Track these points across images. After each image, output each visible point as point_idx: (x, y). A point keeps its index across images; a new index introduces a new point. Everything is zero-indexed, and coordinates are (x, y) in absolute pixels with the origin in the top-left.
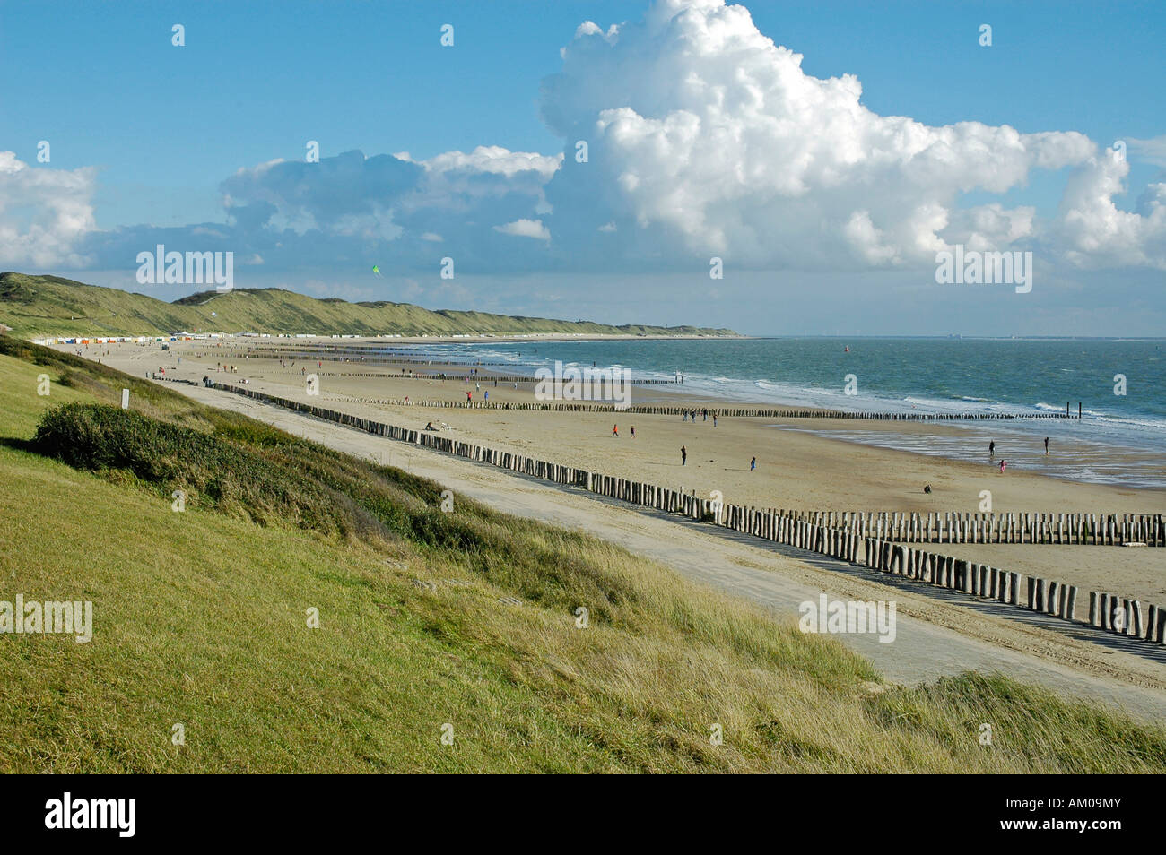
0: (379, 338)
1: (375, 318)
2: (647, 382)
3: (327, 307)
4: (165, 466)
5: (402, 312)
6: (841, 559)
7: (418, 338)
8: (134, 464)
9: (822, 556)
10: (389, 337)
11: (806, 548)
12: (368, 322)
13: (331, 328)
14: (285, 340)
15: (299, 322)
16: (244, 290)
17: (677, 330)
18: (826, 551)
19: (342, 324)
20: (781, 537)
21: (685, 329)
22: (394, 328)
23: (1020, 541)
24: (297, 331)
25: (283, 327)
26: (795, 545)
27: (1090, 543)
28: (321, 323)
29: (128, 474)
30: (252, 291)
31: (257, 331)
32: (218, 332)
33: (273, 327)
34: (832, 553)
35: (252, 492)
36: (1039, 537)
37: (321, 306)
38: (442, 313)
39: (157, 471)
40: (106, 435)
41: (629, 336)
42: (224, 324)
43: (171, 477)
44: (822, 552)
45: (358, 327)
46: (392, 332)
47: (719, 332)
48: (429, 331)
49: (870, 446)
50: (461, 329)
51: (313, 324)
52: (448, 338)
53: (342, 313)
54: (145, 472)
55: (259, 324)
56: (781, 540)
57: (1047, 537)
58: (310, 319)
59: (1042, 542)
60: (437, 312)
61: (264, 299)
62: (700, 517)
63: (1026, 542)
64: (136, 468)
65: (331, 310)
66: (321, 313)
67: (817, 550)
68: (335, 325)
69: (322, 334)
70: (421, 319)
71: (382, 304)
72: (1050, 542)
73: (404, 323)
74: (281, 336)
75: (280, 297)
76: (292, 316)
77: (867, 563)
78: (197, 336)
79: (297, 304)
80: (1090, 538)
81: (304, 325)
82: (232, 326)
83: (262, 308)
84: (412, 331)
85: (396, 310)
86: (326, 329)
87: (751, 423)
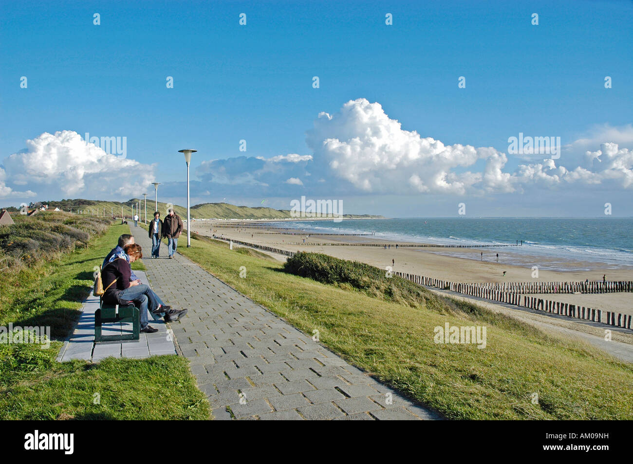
0: (259, 220)
1: (258, 213)
2: (362, 235)
3: (241, 209)
4: (365, 282)
5: (267, 211)
6: (513, 304)
7: (273, 220)
8: (350, 281)
9: (503, 303)
10: (263, 220)
11: (495, 299)
12: (255, 214)
13: (243, 217)
14: (227, 221)
15: (231, 214)
16: (212, 204)
17: (363, 216)
18: (505, 301)
19: (246, 215)
20: (483, 295)
21: (366, 216)
22: (264, 216)
23: (537, 293)
24: (231, 218)
25: (226, 216)
26: (489, 299)
27: (561, 293)
28: (239, 215)
29: (348, 285)
30: (215, 204)
31: (217, 218)
32: (204, 218)
33: (223, 216)
34: (508, 302)
35: (405, 292)
36: (544, 291)
37: (239, 209)
38: (281, 211)
39: (362, 284)
40: (331, 268)
41: (347, 218)
42: (206, 215)
43: (368, 287)
44: (503, 301)
45: (252, 216)
46: (264, 218)
47: (378, 216)
48: (277, 217)
49: (456, 257)
50: (288, 216)
51: (236, 215)
52: (283, 220)
53: (246, 211)
54: (356, 284)
55: (218, 215)
56: (483, 297)
57: (546, 291)
58: (235, 213)
59: (545, 293)
60: (279, 211)
61: (219, 206)
62: (443, 287)
63: (539, 293)
64: (351, 283)
65: (242, 210)
66: (238, 211)
67: (500, 301)
68: (244, 215)
69: (239, 219)
70: (273, 213)
71: (260, 208)
72: (547, 293)
73: (268, 215)
74: (225, 219)
75: (225, 206)
76: (229, 213)
77: (525, 305)
78: (198, 220)
79: (231, 208)
80: (561, 291)
81: (233, 215)
82: (209, 216)
83: (219, 210)
84: (271, 217)
85: (265, 210)
86: (240, 217)
87: (409, 249)
